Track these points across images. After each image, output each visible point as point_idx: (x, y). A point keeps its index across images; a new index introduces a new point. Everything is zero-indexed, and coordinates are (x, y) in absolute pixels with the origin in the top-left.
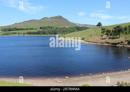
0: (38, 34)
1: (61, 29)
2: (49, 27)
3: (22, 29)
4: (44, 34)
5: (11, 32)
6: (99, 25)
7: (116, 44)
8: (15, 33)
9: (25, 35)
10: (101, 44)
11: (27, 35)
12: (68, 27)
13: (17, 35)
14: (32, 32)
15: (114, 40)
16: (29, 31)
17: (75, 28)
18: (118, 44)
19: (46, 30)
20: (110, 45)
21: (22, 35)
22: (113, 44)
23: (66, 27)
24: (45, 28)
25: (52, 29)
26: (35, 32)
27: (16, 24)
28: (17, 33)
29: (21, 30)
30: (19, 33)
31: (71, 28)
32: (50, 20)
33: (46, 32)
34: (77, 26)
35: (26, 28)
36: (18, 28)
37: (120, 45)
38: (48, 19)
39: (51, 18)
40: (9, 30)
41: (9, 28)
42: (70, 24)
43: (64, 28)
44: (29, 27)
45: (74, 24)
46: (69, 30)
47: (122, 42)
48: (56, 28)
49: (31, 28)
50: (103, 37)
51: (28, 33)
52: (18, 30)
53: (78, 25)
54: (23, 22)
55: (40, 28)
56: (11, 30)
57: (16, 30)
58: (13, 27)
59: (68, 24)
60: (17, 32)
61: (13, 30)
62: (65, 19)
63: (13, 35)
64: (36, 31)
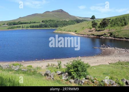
0: (40, 27)
1: (62, 22)
2: (50, 21)
3: (26, 23)
4: (46, 27)
5: (16, 26)
6: (93, 18)
7: (99, 36)
8: (19, 27)
9: (28, 29)
10: (87, 36)
11: (30, 28)
12: (68, 20)
13: (21, 29)
14: (35, 25)
15: (99, 32)
16: (32, 24)
17: (74, 21)
18: (102, 35)
19: (48, 23)
20: (95, 36)
21: (26, 29)
22: (98, 36)
23: (66, 20)
24: (47, 22)
25: (53, 22)
26: (37, 26)
27: (20, 18)
28: (21, 27)
29: (24, 24)
30: (23, 26)
31: (71, 21)
32: (51, 14)
33: (47, 25)
34: (77, 19)
35: (29, 22)
36: (22, 22)
37: (103, 37)
38: (50, 13)
39: (53, 11)
40: (14, 24)
41: (14, 22)
42: (71, 17)
43: (64, 21)
44: (32, 21)
45: (74, 17)
46: (69, 23)
47: (105, 34)
48: (57, 22)
49: (34, 21)
50: (92, 30)
51: (31, 27)
52: (22, 24)
53: (79, 18)
54: (27, 16)
55: (42, 22)
56: (16, 24)
57: (20, 24)
58: (17, 22)
59: (69, 17)
60: (21, 25)
61: (17, 24)
62: (66, 12)
63: (17, 28)
64: (38, 24)
